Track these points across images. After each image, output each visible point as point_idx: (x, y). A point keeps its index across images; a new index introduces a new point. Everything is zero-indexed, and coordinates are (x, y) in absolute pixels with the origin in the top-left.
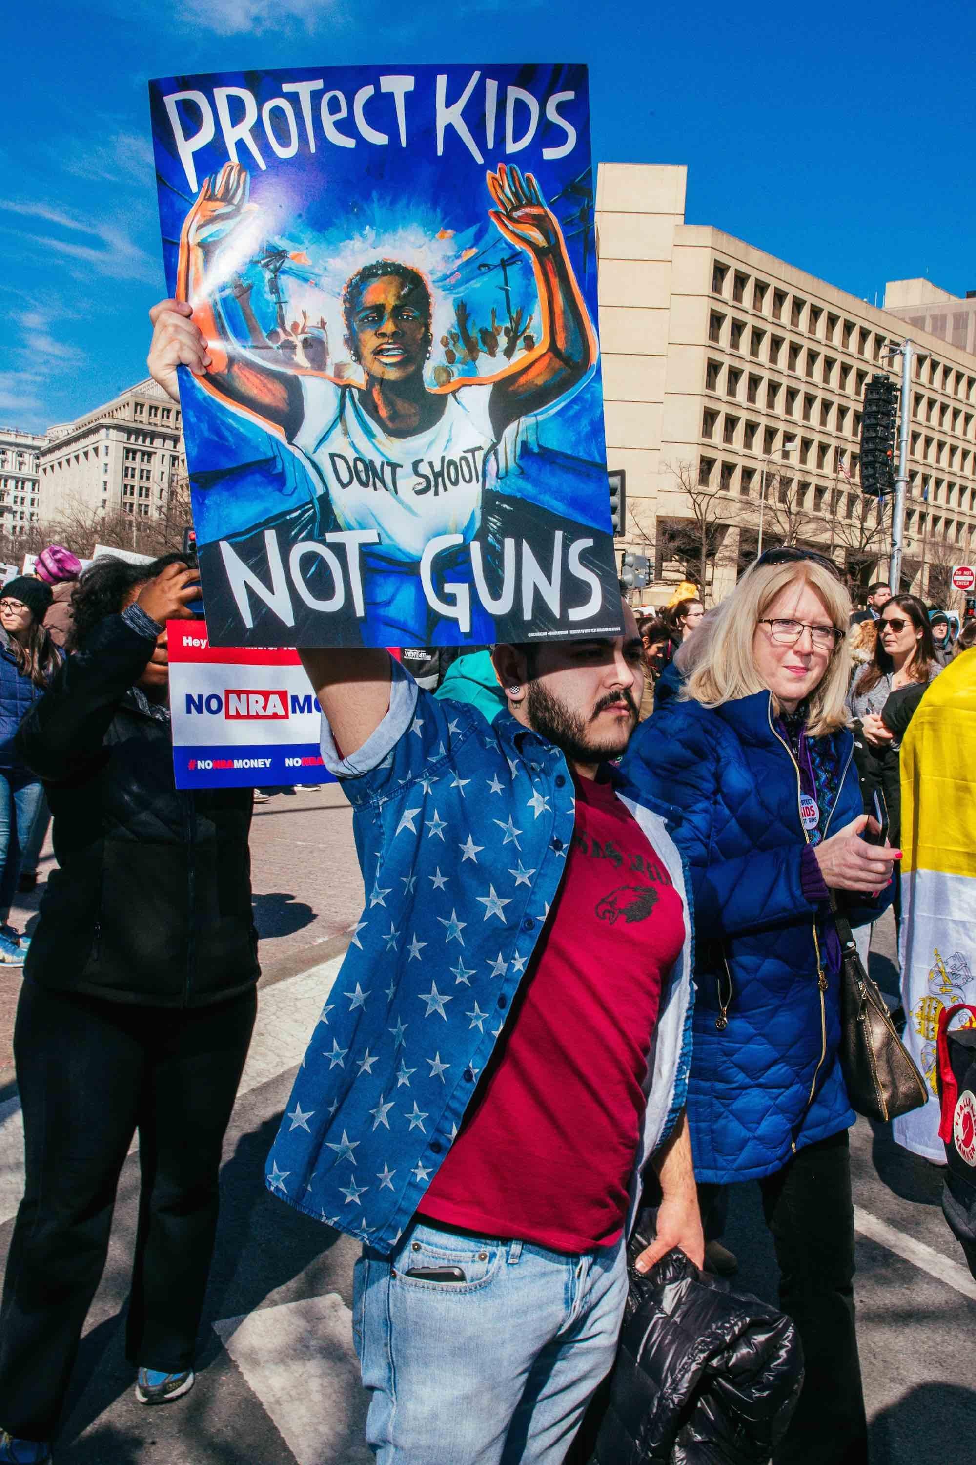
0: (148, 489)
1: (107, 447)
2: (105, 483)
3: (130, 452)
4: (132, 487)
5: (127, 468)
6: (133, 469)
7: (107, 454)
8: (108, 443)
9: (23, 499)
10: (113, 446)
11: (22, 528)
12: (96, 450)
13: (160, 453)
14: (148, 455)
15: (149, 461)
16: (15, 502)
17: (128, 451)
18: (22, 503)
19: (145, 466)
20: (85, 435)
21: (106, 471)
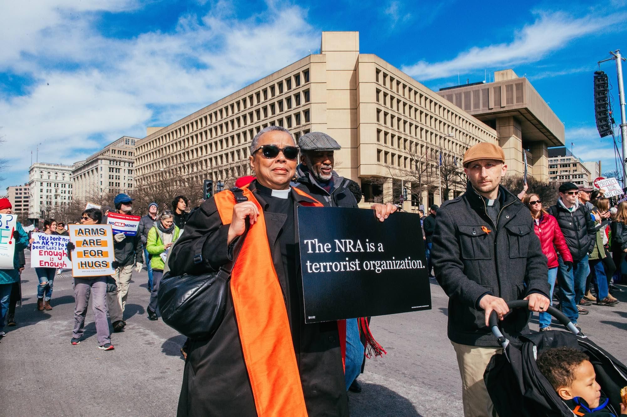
0: (119, 183)
1: (101, 167)
2: (101, 182)
3: (111, 169)
4: (113, 183)
5: (110, 175)
6: (113, 176)
7: (101, 170)
8: (101, 166)
9: (65, 191)
10: (103, 167)
11: (65, 203)
12: (97, 169)
13: (123, 168)
14: (118, 170)
15: (119, 172)
16: (62, 193)
17: (110, 168)
18: (65, 193)
19: (117, 174)
20: (92, 163)
21: (101, 177)
